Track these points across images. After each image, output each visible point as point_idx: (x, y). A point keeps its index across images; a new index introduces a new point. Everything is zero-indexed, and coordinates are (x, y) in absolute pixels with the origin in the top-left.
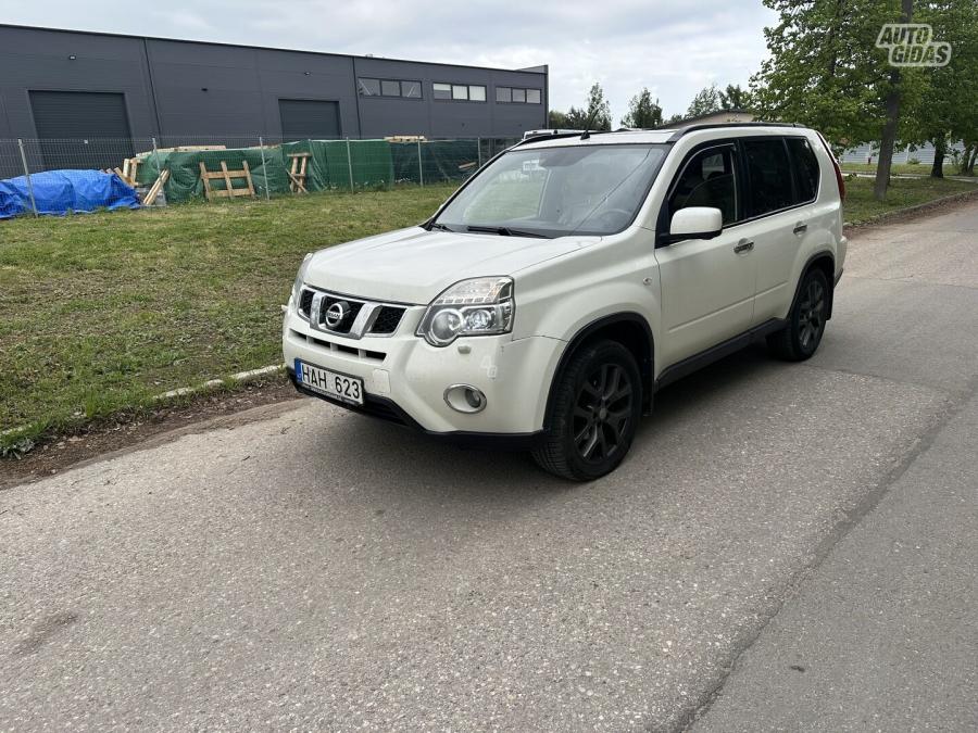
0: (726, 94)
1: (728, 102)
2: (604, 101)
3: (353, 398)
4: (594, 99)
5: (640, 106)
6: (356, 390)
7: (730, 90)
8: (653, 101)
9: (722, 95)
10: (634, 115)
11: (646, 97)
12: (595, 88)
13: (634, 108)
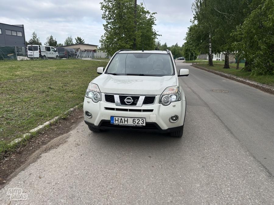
0: (77, 39)
1: (78, 41)
2: (37, 37)
3: (141, 124)
4: (34, 37)
5: (50, 40)
6: (143, 122)
7: (78, 38)
8: (54, 39)
9: (76, 39)
10: (48, 42)
11: (51, 38)
12: (34, 33)
13: (48, 40)
